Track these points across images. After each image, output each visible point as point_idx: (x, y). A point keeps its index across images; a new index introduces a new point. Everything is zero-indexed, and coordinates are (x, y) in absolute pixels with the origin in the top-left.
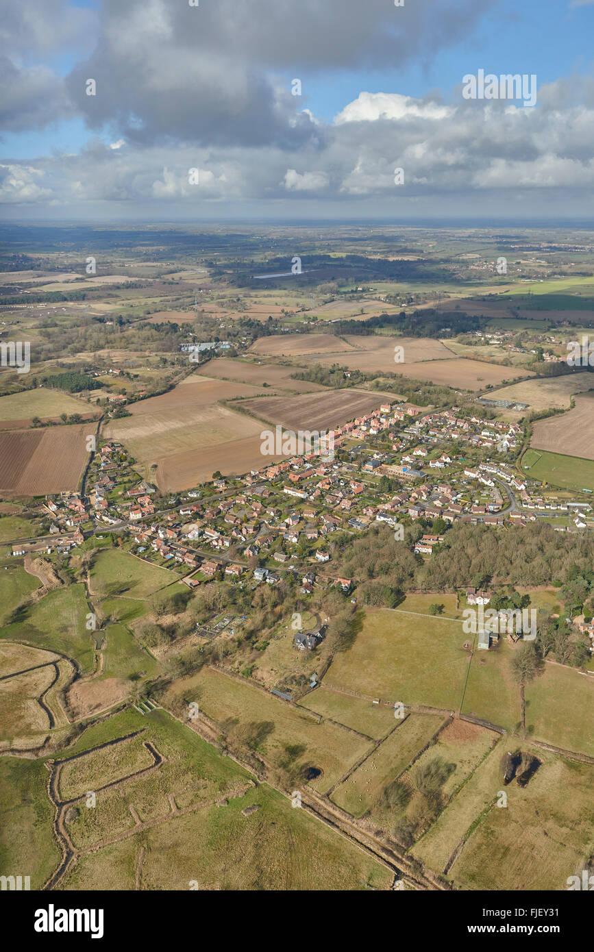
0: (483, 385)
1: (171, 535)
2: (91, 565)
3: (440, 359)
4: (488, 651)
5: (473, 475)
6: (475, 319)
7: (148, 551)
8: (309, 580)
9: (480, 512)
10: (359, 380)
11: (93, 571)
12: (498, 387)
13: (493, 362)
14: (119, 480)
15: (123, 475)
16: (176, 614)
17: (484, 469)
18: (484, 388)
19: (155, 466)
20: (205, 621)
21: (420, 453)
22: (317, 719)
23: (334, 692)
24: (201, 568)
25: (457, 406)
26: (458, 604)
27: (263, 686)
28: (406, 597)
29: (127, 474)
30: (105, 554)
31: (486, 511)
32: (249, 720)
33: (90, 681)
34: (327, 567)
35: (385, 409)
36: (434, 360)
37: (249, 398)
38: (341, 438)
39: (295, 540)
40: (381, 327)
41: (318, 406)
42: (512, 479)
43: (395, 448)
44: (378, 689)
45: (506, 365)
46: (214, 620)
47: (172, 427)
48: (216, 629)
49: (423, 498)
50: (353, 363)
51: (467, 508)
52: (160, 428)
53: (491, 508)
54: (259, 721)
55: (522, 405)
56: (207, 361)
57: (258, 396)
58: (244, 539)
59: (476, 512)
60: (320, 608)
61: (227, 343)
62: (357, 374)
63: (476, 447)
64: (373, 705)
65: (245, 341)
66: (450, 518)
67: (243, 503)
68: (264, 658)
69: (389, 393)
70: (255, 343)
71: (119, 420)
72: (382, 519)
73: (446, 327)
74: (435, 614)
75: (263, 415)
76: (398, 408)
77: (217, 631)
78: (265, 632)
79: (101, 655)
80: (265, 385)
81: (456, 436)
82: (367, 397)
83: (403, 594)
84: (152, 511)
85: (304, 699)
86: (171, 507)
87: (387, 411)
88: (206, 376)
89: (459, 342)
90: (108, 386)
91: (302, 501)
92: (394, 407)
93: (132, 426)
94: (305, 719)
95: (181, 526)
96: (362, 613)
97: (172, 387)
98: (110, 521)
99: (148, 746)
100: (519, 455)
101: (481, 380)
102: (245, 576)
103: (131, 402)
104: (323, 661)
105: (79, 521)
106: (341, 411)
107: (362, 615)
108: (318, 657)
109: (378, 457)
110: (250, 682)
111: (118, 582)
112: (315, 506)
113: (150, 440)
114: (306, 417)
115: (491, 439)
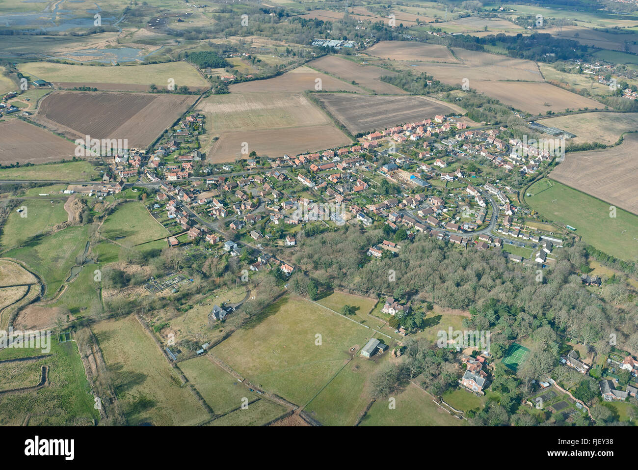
0: (544, 110)
1: (186, 199)
2: (112, 212)
3: (524, 81)
4: (368, 359)
5: (472, 193)
6: (584, 48)
7: (161, 209)
8: (263, 260)
9: (453, 229)
10: (436, 89)
11: (110, 217)
12: (560, 114)
13: (573, 91)
14: (182, 145)
15: (188, 142)
16: (143, 265)
17: (488, 189)
18: (544, 113)
19: (217, 139)
20: (159, 276)
21: (439, 164)
22: (183, 381)
23: (214, 363)
24: (189, 232)
25: (506, 127)
26: (373, 309)
27: (162, 343)
28: (333, 292)
29: (191, 142)
30: (129, 205)
31: (459, 228)
32: (131, 369)
33: (42, 306)
34: (287, 251)
35: (438, 119)
36: (518, 81)
37: (331, 92)
38: (383, 139)
39: (277, 222)
40: (494, 45)
41: (383, 108)
42: (506, 203)
43: (421, 156)
44: (249, 369)
45: (582, 95)
46: (168, 278)
47: (253, 108)
48: (163, 285)
49: (411, 206)
50: (441, 73)
51: (443, 223)
52: (243, 107)
53: (466, 227)
54: (137, 372)
55: (569, 134)
56: (323, 55)
57: (340, 91)
58: (239, 213)
59: (450, 228)
60: (255, 287)
61: (352, 42)
62: (436, 83)
63: (496, 167)
64: (236, 383)
65: (368, 43)
66: (420, 229)
67: (259, 182)
68: (180, 319)
69: (455, 106)
70: (376, 45)
71: (218, 95)
72: (361, 218)
73: (551, 53)
74: (345, 315)
75: (332, 109)
76: (452, 120)
77: (163, 287)
78: (198, 297)
79: (66, 287)
80: (353, 83)
81: (484, 154)
82: (432, 105)
83: (333, 289)
84: (187, 176)
85: (184, 362)
86: (203, 175)
87: (440, 121)
88: (313, 68)
89: (555, 68)
90: (232, 66)
91: (306, 189)
92: (448, 118)
93: (223, 103)
94: (174, 379)
95: (200, 193)
96: (287, 299)
97: (279, 74)
98: (151, 178)
99: (44, 369)
100: (530, 181)
101: (549, 106)
102: (218, 245)
103: (236, 82)
104: (223, 334)
105: (128, 174)
106: (401, 115)
107: (286, 301)
108: (223, 329)
109: (400, 161)
110: (155, 336)
111: (121, 230)
112: (314, 196)
113: (229, 116)
114: (367, 115)
115: (514, 162)
